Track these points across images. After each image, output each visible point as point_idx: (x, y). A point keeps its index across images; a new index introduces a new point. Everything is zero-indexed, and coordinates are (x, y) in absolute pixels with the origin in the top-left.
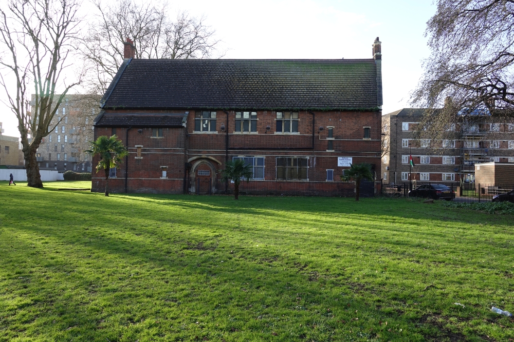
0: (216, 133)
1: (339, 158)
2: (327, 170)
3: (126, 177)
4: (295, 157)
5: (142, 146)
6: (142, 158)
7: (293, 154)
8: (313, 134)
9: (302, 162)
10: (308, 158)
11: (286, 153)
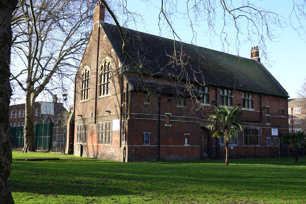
0: (209, 105)
1: (272, 129)
2: (267, 138)
3: (159, 144)
4: (253, 127)
5: (171, 114)
6: (170, 125)
7: (252, 126)
8: (261, 111)
9: (256, 132)
10: (258, 128)
11: (248, 125)
